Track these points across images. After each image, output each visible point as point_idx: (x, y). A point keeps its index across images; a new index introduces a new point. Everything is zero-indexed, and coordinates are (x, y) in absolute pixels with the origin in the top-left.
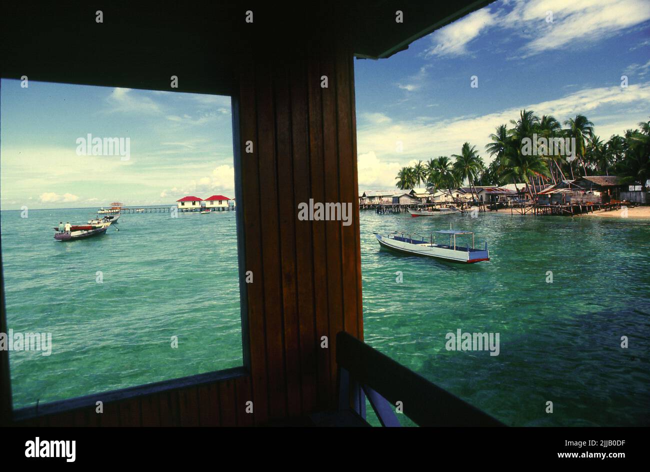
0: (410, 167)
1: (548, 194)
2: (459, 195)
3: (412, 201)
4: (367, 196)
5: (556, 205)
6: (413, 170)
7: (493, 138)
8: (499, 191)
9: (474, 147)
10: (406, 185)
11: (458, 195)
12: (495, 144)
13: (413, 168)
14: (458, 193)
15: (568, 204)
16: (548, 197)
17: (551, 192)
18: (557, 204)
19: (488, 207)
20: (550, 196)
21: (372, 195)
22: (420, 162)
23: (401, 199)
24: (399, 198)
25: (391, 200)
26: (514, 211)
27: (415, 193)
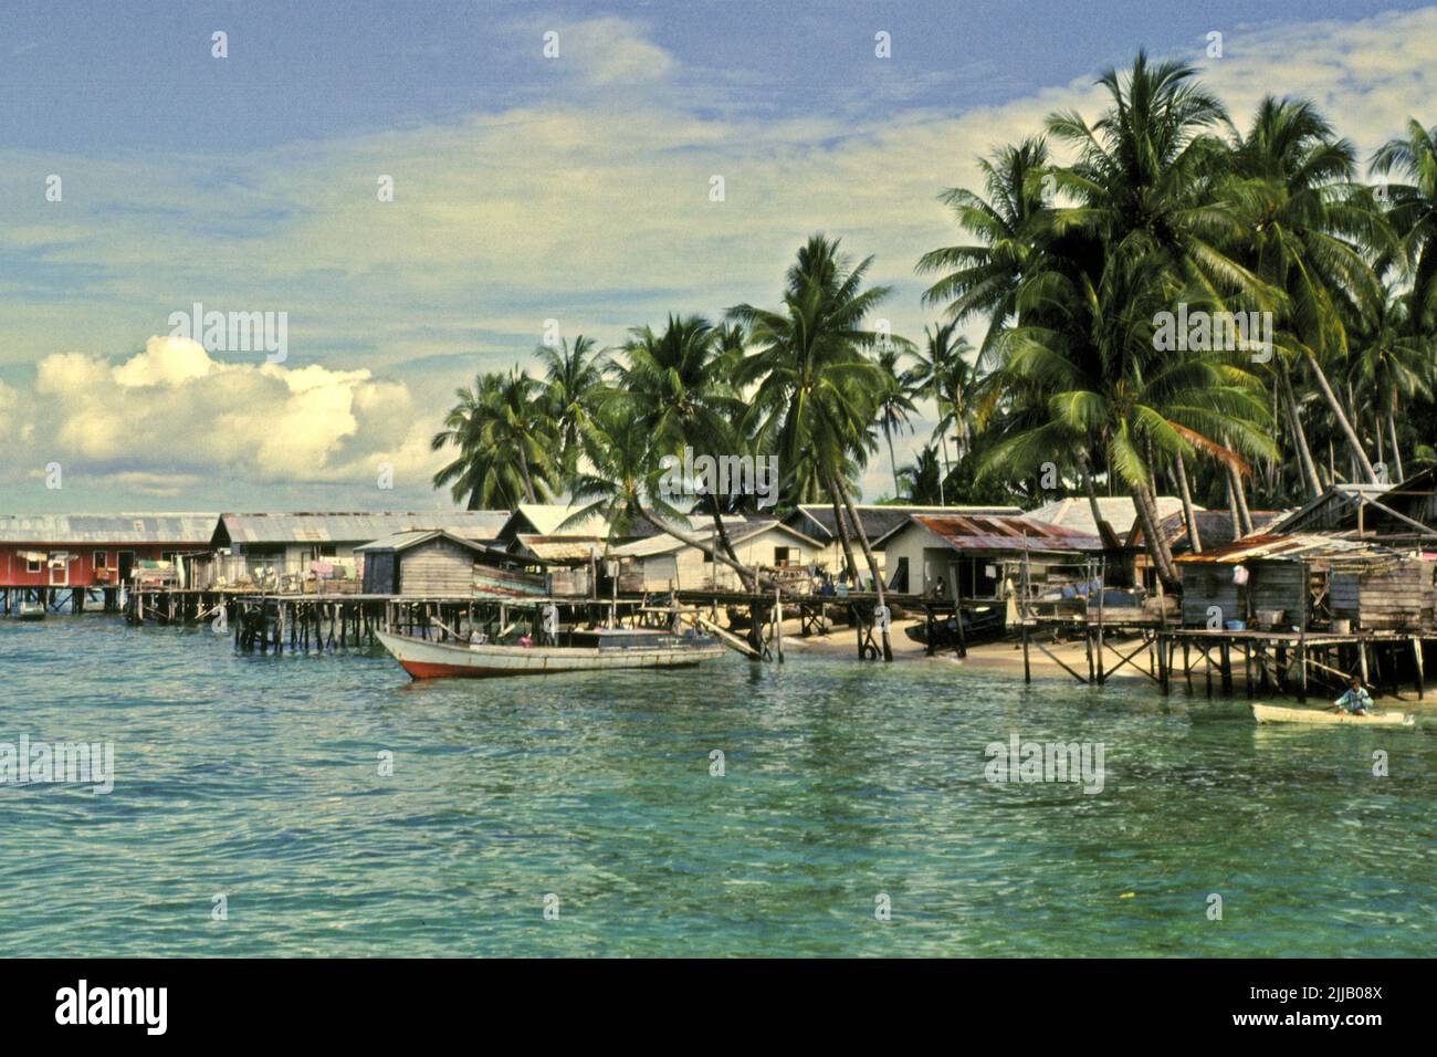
0: (517, 376)
1: (1230, 566)
2: (793, 555)
3: (481, 582)
4: (234, 538)
5: (1276, 629)
6: (533, 396)
7: (967, 217)
8: (1002, 533)
9: (863, 267)
10: (489, 484)
11: (781, 554)
12: (979, 253)
13: (538, 384)
14: (782, 542)
15: (1345, 626)
16: (1229, 581)
17: (1251, 552)
18: (1284, 626)
19: (914, 634)
20: (1241, 575)
21: (265, 539)
22: (581, 347)
23: (411, 565)
24: (398, 556)
25: (352, 565)
26: (1039, 657)
27: (533, 530)
